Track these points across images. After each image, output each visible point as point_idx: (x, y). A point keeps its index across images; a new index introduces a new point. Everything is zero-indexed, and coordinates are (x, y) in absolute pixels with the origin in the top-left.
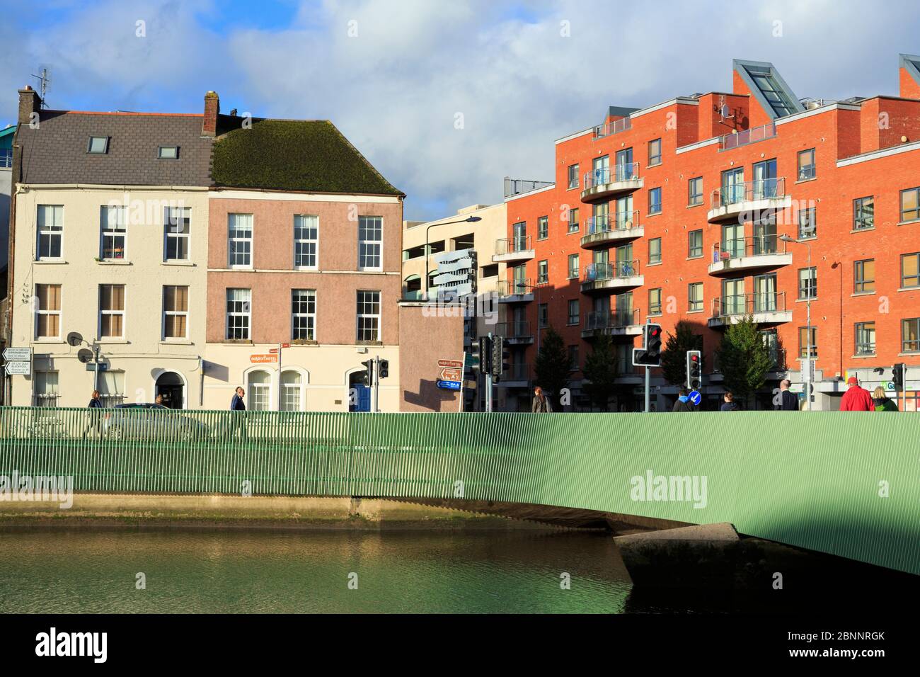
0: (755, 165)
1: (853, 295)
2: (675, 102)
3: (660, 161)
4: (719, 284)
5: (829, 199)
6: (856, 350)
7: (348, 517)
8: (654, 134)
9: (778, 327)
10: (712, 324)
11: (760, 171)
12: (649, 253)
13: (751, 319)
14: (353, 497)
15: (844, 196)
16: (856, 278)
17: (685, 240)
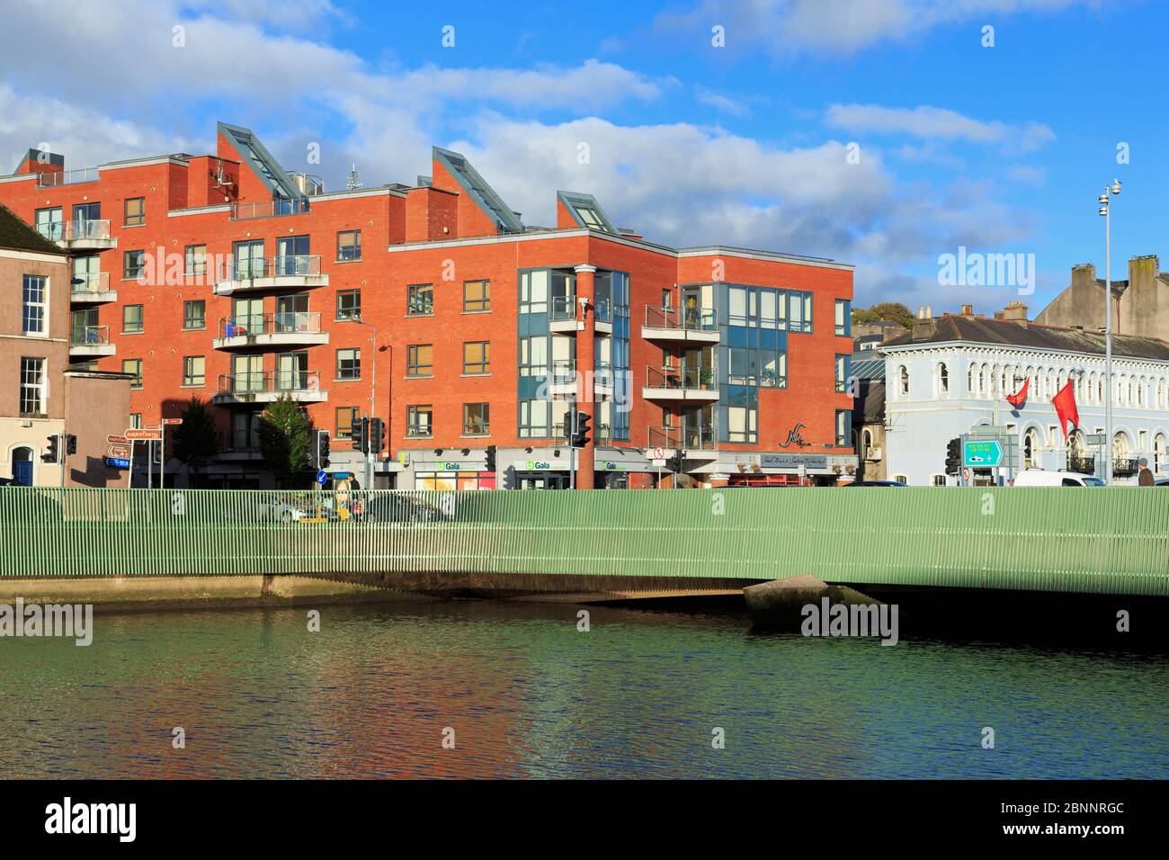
0: (280, 239)
1: (405, 378)
2: (167, 160)
3: (141, 222)
4: (229, 359)
5: (378, 282)
6: (408, 431)
7: (259, 595)
8: (134, 192)
9: (308, 406)
10: (219, 401)
11: (283, 246)
12: (124, 320)
13: (290, 398)
14: (265, 574)
15: (396, 281)
16: (409, 361)
17: (181, 309)
